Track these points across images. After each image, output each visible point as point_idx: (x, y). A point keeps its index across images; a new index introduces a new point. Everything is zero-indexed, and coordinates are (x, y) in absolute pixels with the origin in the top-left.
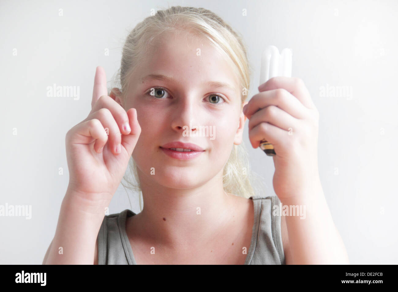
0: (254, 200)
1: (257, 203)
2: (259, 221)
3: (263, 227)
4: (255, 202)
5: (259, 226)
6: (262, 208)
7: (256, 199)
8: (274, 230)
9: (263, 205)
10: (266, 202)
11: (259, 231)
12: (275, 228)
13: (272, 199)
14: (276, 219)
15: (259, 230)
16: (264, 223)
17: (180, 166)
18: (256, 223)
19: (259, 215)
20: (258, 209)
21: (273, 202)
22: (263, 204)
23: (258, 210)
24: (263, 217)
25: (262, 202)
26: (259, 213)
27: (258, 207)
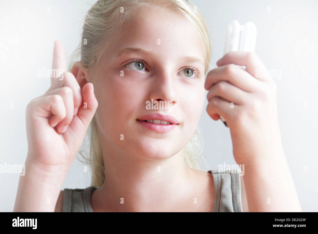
0: (213, 174)
1: (216, 177)
2: (220, 195)
3: (224, 201)
4: (215, 176)
5: (220, 200)
6: (222, 183)
7: (215, 173)
8: (235, 204)
9: (222, 179)
10: (225, 176)
11: (220, 206)
12: (236, 202)
13: (232, 174)
14: (236, 193)
15: (221, 204)
16: (225, 196)
17: (157, 138)
18: (217, 197)
19: (220, 189)
20: (218, 183)
21: (232, 176)
22: (223, 177)
23: (218, 185)
24: (224, 191)
25: (221, 176)
26: (220, 187)
27: (218, 181)
